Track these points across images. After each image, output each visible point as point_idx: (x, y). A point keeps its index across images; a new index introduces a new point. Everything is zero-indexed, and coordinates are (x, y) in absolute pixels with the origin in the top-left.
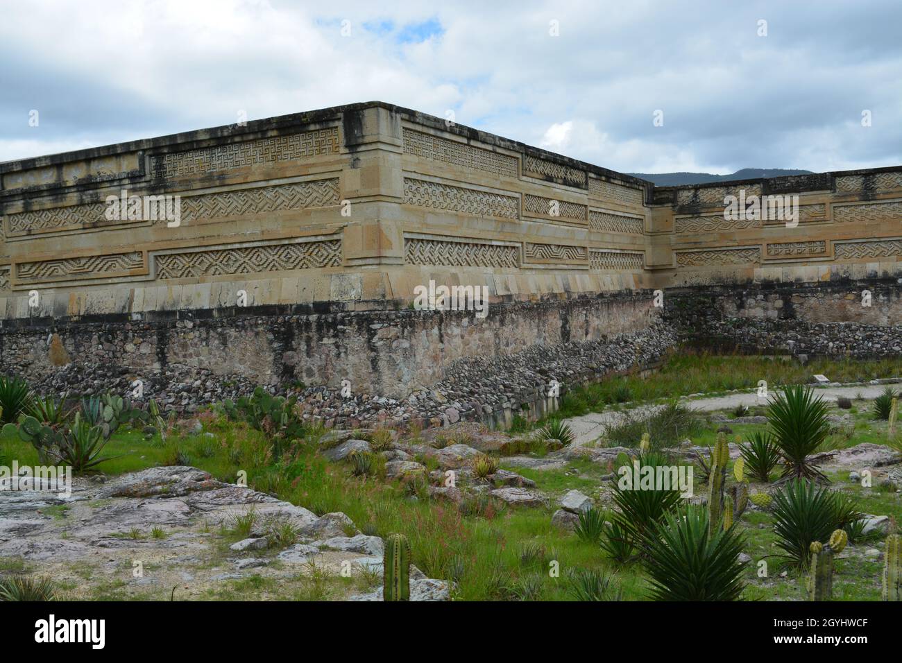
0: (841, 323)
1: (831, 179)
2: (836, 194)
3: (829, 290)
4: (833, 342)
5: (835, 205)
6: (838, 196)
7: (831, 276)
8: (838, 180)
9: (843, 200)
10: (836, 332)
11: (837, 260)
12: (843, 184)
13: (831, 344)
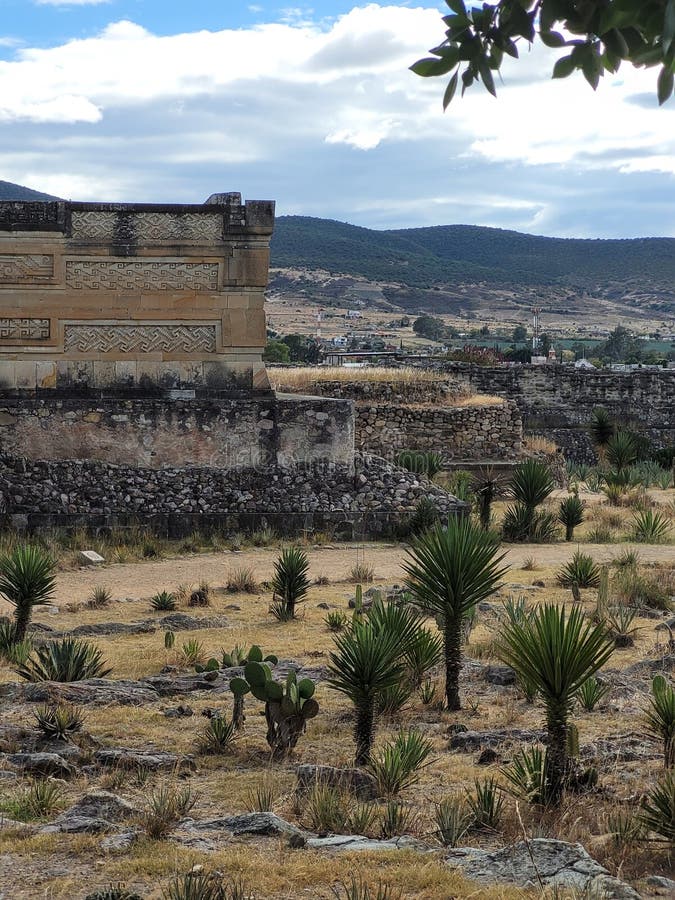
0: (77, 462)
1: (66, 214)
2: (70, 240)
3: (59, 405)
4: (68, 493)
5: (71, 258)
6: (75, 245)
7: (58, 381)
8: (75, 216)
9: (83, 252)
10: (70, 476)
11: (67, 354)
12: (84, 224)
13: (64, 497)
